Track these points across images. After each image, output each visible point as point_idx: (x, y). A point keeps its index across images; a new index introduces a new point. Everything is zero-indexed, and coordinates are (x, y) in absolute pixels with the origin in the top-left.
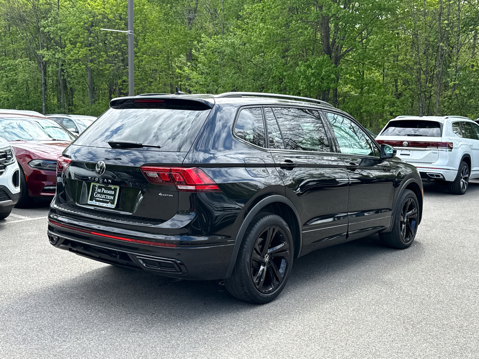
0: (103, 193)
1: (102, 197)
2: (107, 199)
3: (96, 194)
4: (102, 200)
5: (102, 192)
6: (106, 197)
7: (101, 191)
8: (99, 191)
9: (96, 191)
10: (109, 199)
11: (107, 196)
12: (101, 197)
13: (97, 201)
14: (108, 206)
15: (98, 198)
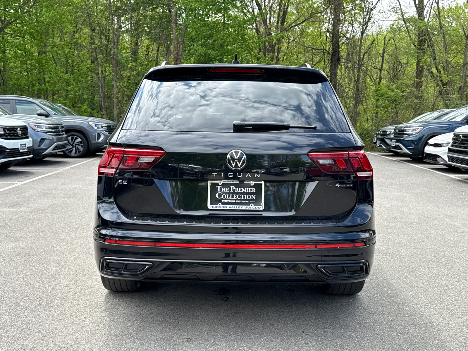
0: (234, 192)
1: (234, 198)
2: (244, 200)
3: (220, 195)
4: (234, 201)
5: (232, 191)
6: (239, 197)
7: (230, 190)
8: (226, 190)
9: (219, 191)
10: (247, 200)
11: (243, 195)
12: (231, 198)
13: (224, 204)
14: (252, 209)
15: (226, 199)
